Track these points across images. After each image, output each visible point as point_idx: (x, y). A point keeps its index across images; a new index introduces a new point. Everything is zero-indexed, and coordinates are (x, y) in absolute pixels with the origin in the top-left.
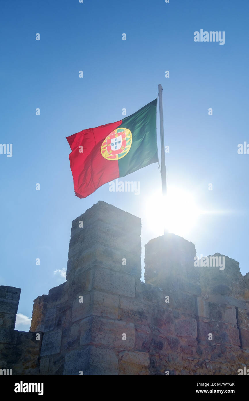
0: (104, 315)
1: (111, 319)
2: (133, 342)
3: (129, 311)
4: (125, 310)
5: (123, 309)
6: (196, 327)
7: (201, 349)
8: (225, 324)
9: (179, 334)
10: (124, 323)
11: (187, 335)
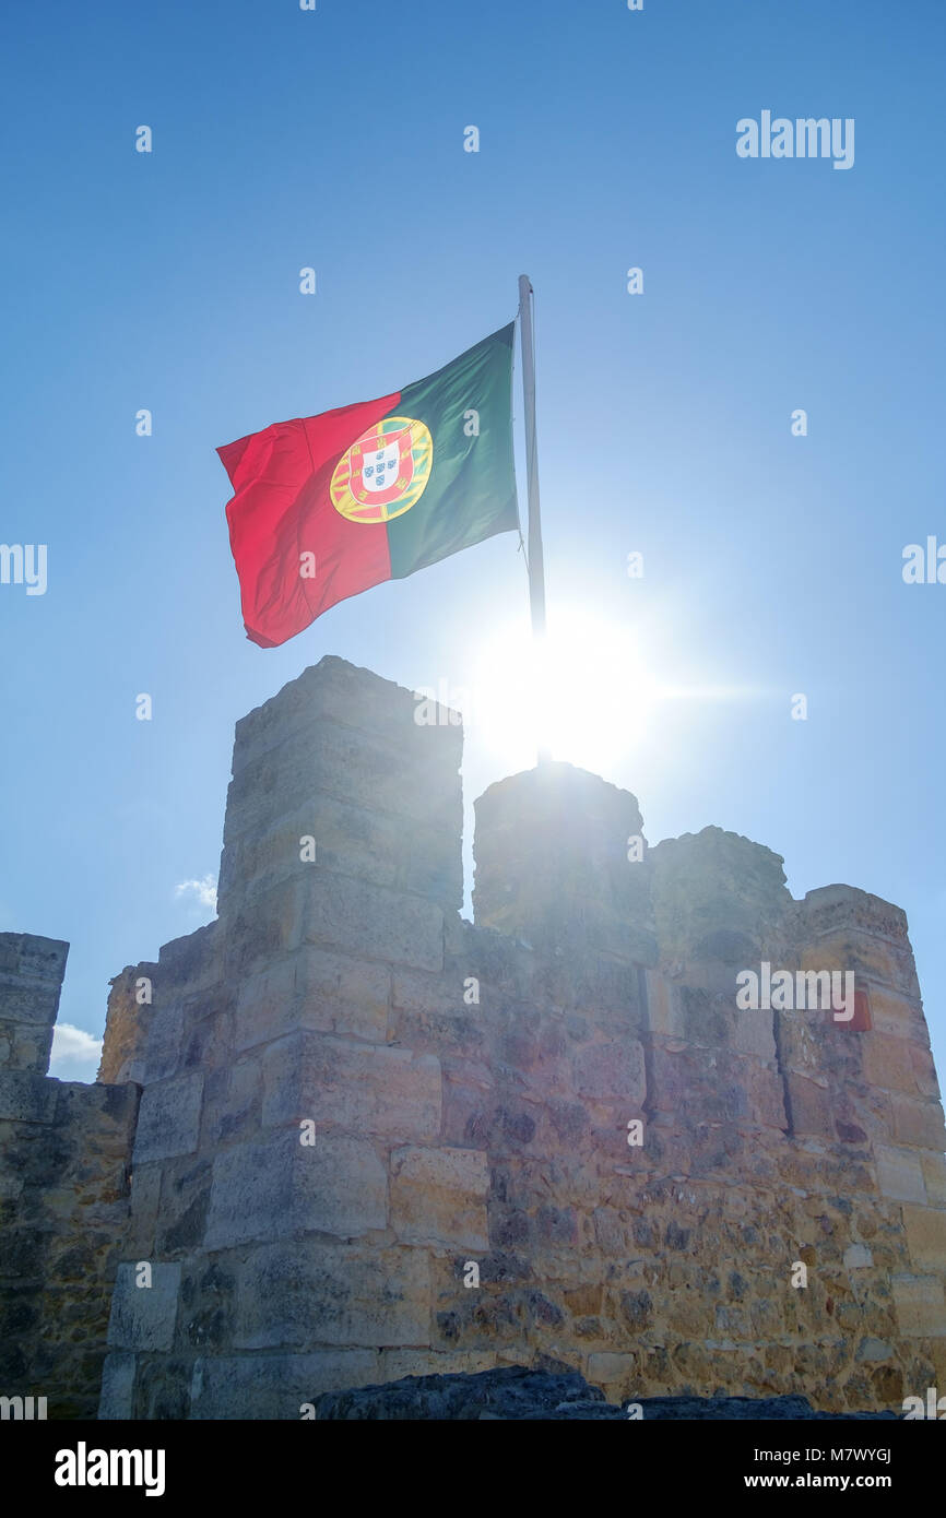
0: (341, 1029)
1: (363, 1041)
2: (436, 1117)
3: (424, 1017)
4: (411, 1014)
5: (402, 1009)
6: (643, 1069)
7: (659, 1139)
8: (736, 1057)
9: (587, 1090)
10: (407, 1055)
11: (613, 1094)
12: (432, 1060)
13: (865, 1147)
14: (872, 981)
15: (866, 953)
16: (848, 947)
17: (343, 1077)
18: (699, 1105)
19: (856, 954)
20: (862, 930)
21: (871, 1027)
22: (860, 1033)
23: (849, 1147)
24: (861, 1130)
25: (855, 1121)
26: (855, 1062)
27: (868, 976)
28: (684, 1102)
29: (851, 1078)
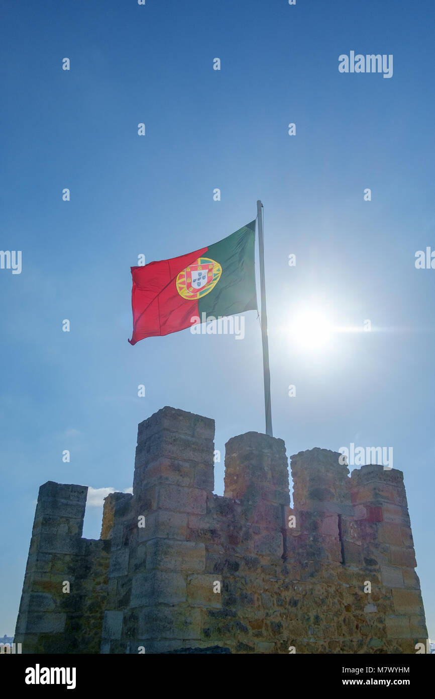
0: (170, 537)
1: (178, 540)
2: (203, 564)
3: (199, 531)
4: (195, 530)
5: (191, 528)
6: (282, 543)
7: (287, 568)
8: (321, 536)
9: (260, 552)
10: (193, 544)
11: (270, 553)
12: (202, 545)
13: (377, 567)
14: (384, 502)
15: (382, 491)
16: (375, 489)
17: (171, 553)
18: (305, 555)
19: (378, 492)
20: (382, 482)
21: (383, 520)
22: (377, 523)
23: (369, 567)
24: (375, 561)
25: (373, 557)
26: (375, 535)
27: (383, 500)
28: (298, 554)
29: (372, 541)
